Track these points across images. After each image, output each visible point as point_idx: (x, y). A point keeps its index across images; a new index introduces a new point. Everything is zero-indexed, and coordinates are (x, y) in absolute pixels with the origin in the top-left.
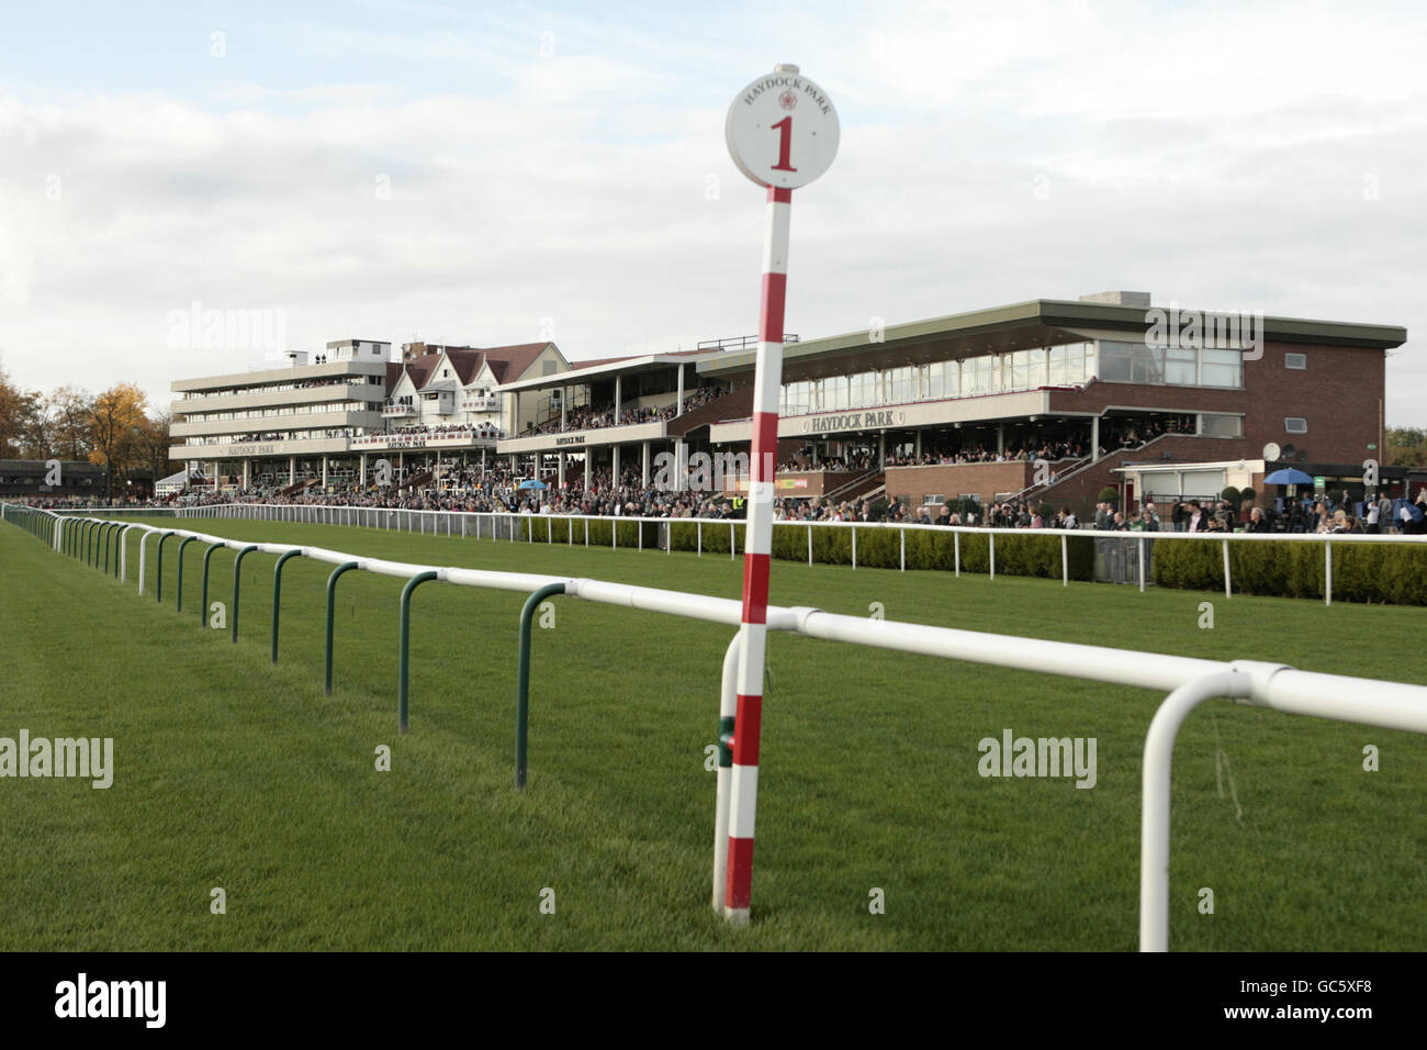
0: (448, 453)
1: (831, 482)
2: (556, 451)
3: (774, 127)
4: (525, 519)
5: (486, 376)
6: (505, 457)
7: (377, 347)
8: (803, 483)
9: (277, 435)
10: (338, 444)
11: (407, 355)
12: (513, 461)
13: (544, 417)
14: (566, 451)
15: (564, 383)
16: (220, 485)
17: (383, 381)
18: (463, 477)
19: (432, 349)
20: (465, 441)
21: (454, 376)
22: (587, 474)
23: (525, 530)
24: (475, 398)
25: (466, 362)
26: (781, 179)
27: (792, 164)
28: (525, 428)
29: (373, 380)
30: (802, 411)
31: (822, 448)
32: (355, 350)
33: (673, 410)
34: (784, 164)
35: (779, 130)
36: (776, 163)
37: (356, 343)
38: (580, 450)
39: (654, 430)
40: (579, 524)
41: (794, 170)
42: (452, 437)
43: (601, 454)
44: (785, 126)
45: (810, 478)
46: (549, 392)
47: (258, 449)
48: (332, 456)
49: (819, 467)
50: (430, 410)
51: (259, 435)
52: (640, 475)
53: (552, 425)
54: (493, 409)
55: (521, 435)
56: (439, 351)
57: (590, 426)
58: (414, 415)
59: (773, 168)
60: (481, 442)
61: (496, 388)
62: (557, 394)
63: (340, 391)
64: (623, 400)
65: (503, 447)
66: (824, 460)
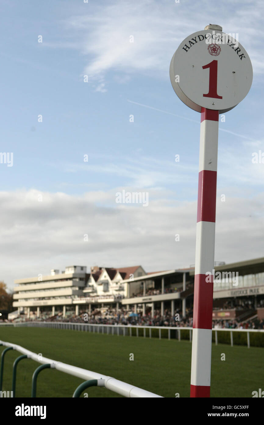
0: (106, 304)
1: (238, 313)
2: (142, 303)
3: (204, 67)
4: (129, 328)
5: (118, 277)
6: (125, 306)
7: (82, 268)
8: (228, 314)
9: (49, 298)
10: (69, 301)
11: (92, 271)
12: (128, 307)
13: (138, 291)
14: (145, 303)
15: (145, 280)
16: (30, 315)
17: (84, 279)
18: (111, 312)
19: (100, 269)
20: (111, 300)
21: (108, 278)
22: (153, 311)
23: (129, 331)
24: (115, 285)
25: (112, 273)
26: (210, 103)
27: (219, 93)
28: (131, 295)
29: (81, 279)
30: (227, 288)
31: (234, 301)
32: (75, 270)
33: (182, 288)
34: (213, 93)
35: (208, 69)
36: (207, 92)
37: (75, 267)
38: (150, 303)
39: (175, 296)
40: (147, 330)
41: (221, 98)
42: (107, 298)
43: (157, 305)
44: (213, 67)
45: (230, 312)
46: (139, 283)
47: (42, 303)
48: (67, 306)
49: (233, 308)
50: (100, 289)
51: (43, 298)
52: (171, 311)
53: (140, 294)
54: (121, 289)
55: (131, 297)
56: (103, 269)
57: (154, 294)
58: (95, 291)
59: (205, 95)
60: (117, 300)
61: (122, 281)
62: (142, 284)
63: (70, 283)
64: (165, 285)
65: (124, 302)
66: (235, 306)
